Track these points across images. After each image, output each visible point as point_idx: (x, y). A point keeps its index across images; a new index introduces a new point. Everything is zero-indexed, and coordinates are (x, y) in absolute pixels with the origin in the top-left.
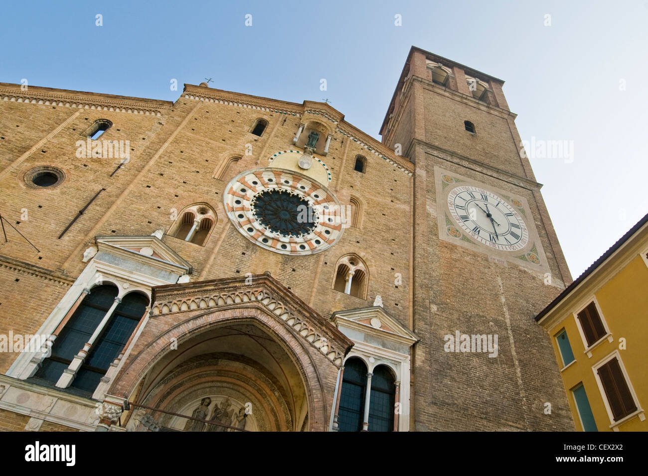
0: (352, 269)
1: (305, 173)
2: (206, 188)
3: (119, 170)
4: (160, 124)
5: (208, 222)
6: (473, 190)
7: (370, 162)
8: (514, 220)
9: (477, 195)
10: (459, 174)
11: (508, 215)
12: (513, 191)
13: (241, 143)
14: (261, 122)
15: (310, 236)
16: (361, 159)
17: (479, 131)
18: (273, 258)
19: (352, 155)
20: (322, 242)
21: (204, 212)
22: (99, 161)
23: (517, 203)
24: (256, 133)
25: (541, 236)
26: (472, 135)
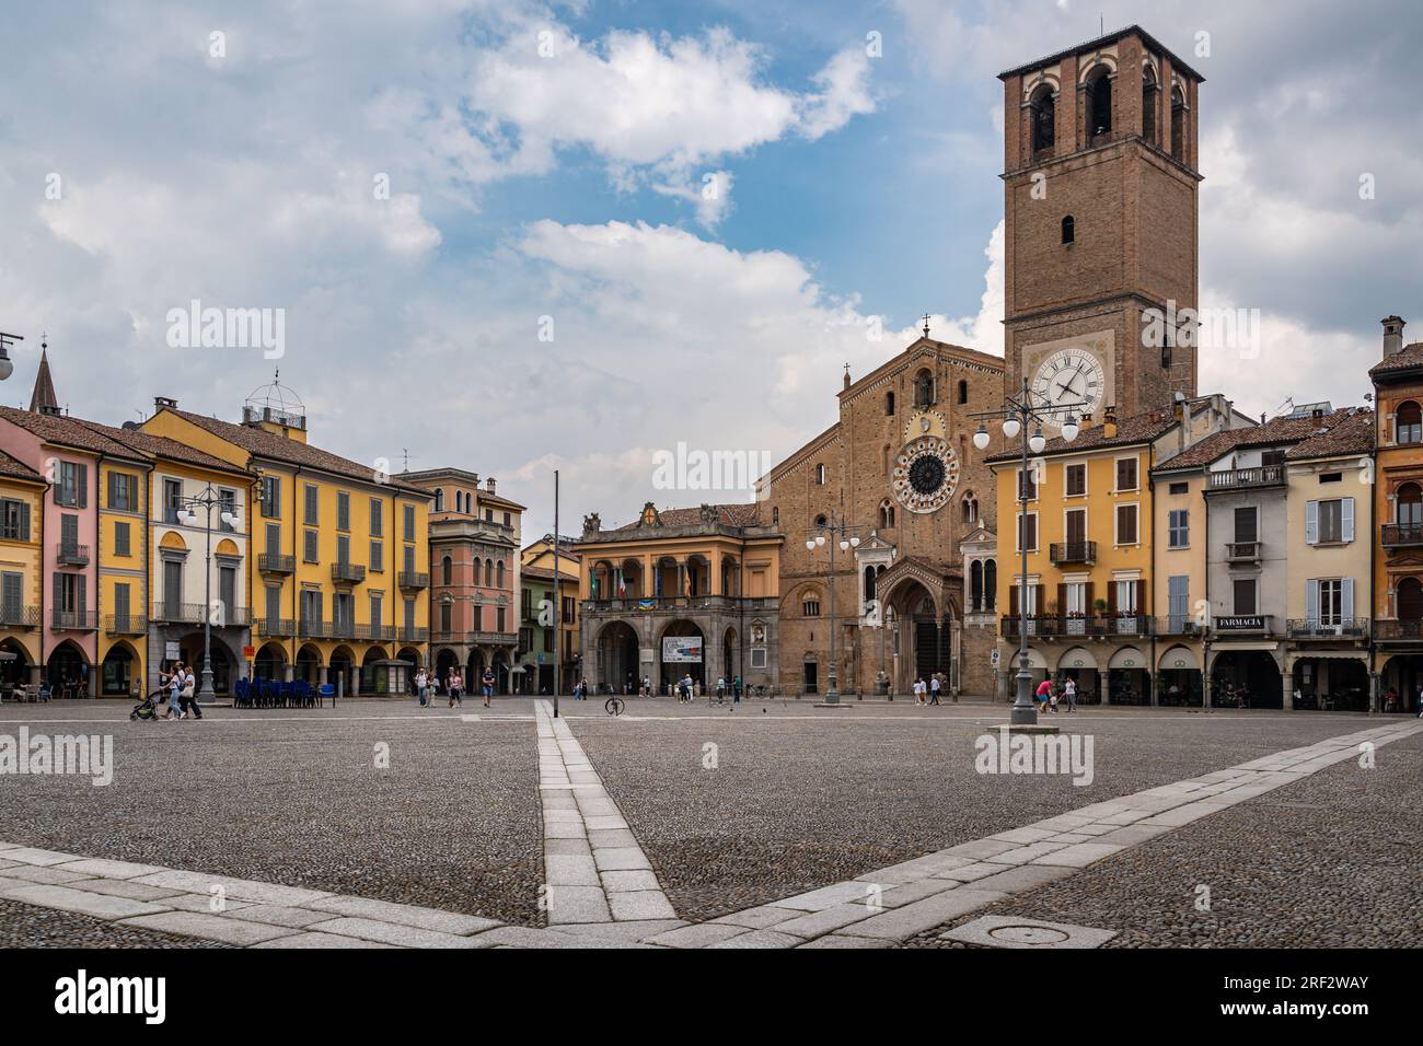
0: (970, 501)
1: (928, 434)
2: (882, 485)
4: (842, 446)
5: (892, 509)
6: (1058, 358)
7: (969, 381)
8: (1092, 377)
9: (1060, 364)
10: (1047, 341)
11: (1088, 372)
12: (1101, 328)
13: (886, 430)
14: (891, 396)
15: (945, 487)
16: (963, 385)
17: (1080, 230)
18: (927, 518)
19: (956, 386)
20: (951, 488)
21: (887, 503)
22: (832, 499)
23: (1101, 346)
24: (891, 412)
25: (1117, 382)
26: (1068, 249)
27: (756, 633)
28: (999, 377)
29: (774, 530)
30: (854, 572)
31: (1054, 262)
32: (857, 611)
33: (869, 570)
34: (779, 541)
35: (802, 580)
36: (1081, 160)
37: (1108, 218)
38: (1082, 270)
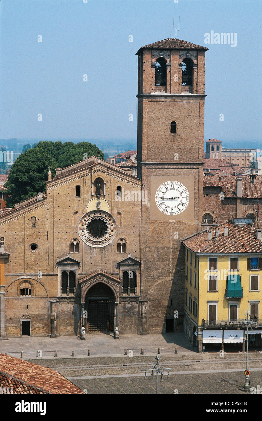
0: (122, 243)
1: (99, 209)
2: (73, 232)
3: (48, 236)
4: (48, 209)
5: (78, 243)
6: (168, 184)
7: (123, 187)
9: (169, 187)
10: (163, 175)
11: (182, 193)
12: (187, 174)
13: (75, 205)
14: (78, 188)
15: (107, 235)
16: (119, 188)
17: (179, 128)
18: (98, 250)
19: (116, 189)
20: (111, 236)
21: (75, 240)
22: (41, 236)
24: (78, 195)
25: (195, 199)
26: (174, 136)
28: (138, 188)
30: (54, 274)
31: (167, 140)
32: (56, 294)
33: (64, 274)
38: (180, 147)
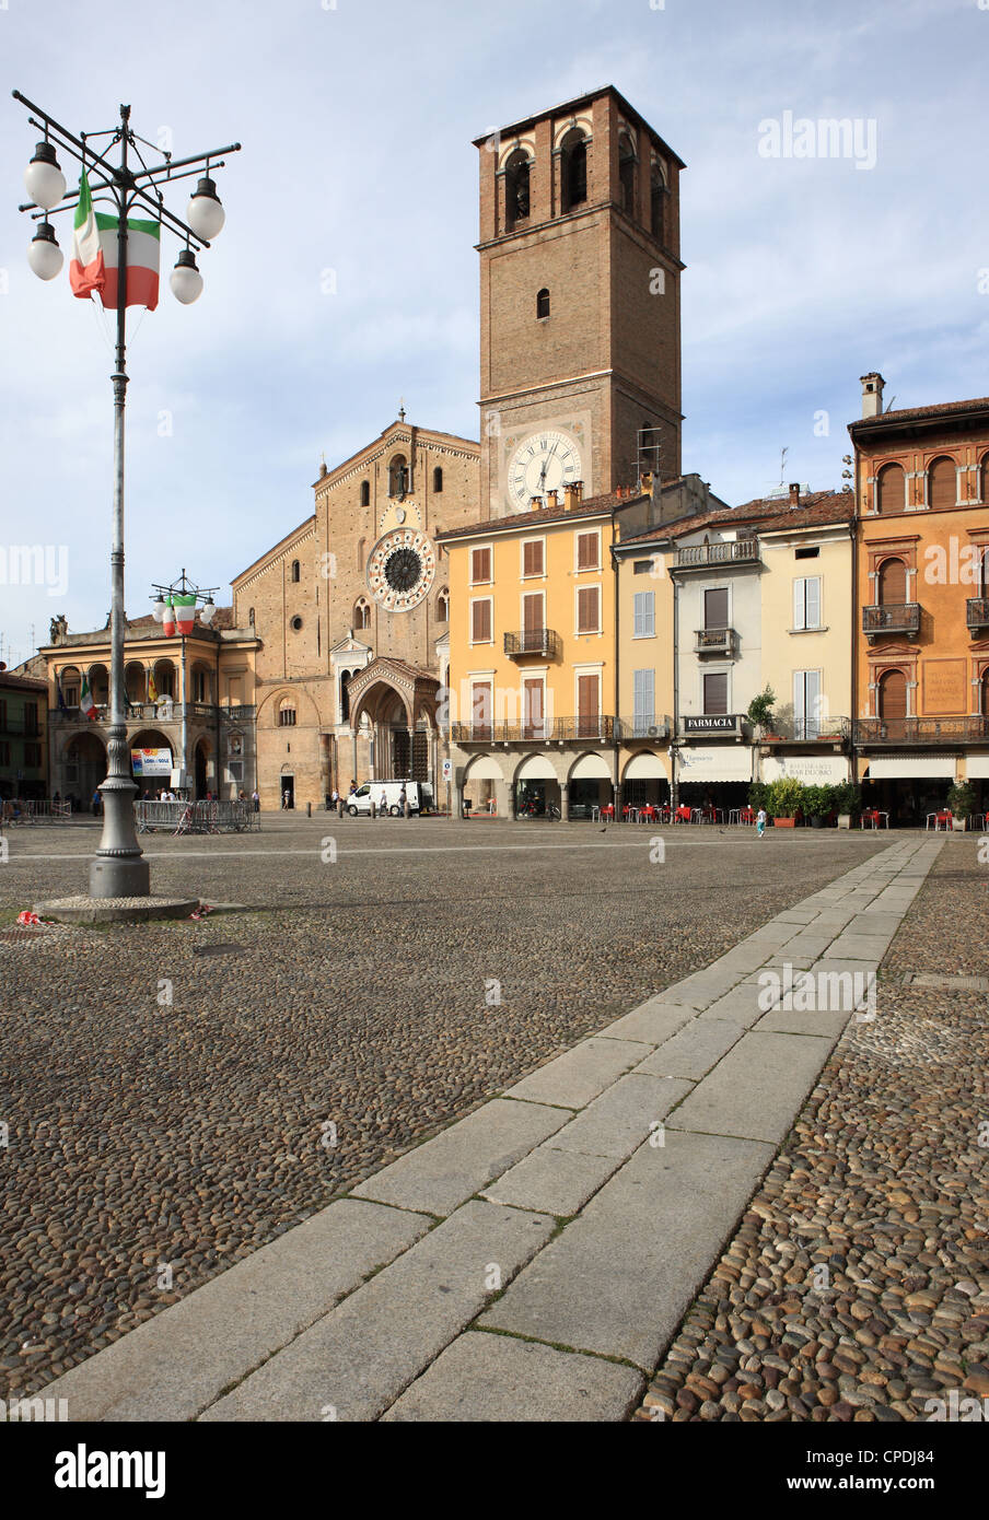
0: (446, 598)
1: (403, 526)
3: (319, 598)
4: (318, 541)
5: (367, 608)
6: (534, 441)
7: (445, 470)
8: (569, 462)
9: (537, 448)
10: (523, 423)
11: (565, 457)
12: (577, 408)
13: (361, 524)
14: (366, 485)
15: (421, 583)
16: (439, 473)
17: (555, 303)
18: (403, 617)
19: (431, 474)
20: (426, 585)
21: (363, 601)
22: (308, 598)
23: (577, 428)
24: (366, 502)
25: (594, 467)
26: (544, 324)
27: (233, 745)
28: (474, 464)
29: (250, 634)
30: (329, 676)
31: (530, 337)
32: (332, 719)
33: (345, 674)
34: (254, 645)
35: (278, 686)
36: (556, 228)
37: (583, 291)
38: (558, 347)
